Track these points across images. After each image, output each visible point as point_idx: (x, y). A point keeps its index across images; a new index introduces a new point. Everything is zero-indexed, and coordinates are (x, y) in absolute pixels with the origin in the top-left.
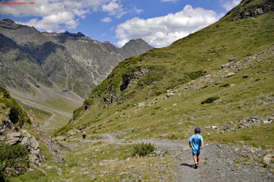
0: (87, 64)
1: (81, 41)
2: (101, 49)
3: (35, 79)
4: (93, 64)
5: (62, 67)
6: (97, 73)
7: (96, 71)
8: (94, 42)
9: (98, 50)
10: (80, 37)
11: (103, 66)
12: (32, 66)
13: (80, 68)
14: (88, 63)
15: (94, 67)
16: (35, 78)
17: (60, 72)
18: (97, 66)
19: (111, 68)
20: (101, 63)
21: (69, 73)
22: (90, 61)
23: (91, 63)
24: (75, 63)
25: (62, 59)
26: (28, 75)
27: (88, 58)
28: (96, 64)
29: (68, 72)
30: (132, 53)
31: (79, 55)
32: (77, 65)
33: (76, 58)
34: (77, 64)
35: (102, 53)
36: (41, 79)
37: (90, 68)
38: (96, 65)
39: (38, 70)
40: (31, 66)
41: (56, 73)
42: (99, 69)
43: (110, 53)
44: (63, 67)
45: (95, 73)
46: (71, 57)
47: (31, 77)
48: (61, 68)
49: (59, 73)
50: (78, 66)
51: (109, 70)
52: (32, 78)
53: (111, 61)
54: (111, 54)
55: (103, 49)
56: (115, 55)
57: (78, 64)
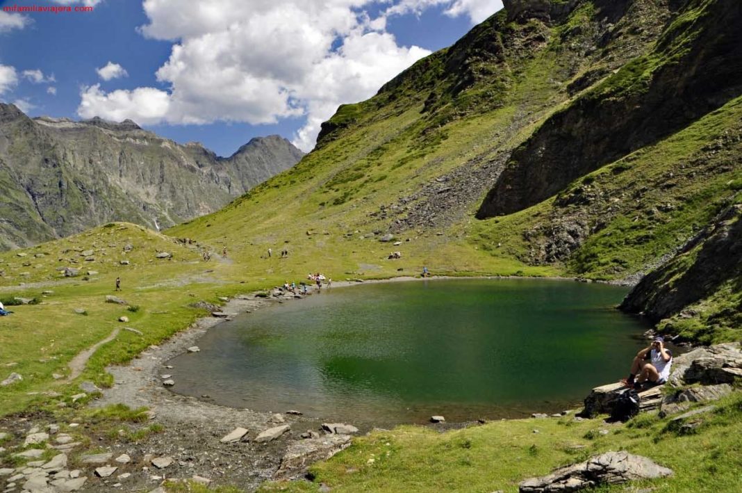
0: (144, 198)
1: (132, 140)
2: (180, 163)
3: (22, 233)
4: (158, 197)
5: (85, 206)
6: (168, 218)
7: (165, 214)
8: (163, 145)
9: (172, 164)
10: (130, 130)
11: (182, 203)
12: (14, 202)
13: (127, 208)
14: (148, 194)
15: (162, 205)
16: (20, 230)
17: (81, 218)
18: (169, 203)
19: (201, 208)
20: (179, 194)
21: (103, 218)
22: (153, 190)
23: (155, 194)
24: (116, 197)
25: (85, 186)
26: (5, 223)
27: (148, 182)
28: (166, 197)
29: (100, 217)
30: (256, 169)
31: (125, 176)
32: (120, 201)
33: (118, 183)
34: (119, 198)
35: (181, 171)
36: (36, 234)
37: (150, 206)
38: (165, 200)
39: (28, 211)
40: (11, 204)
41: (72, 218)
42: (173, 209)
43: (201, 169)
44: (87, 204)
45: (164, 218)
46: (106, 183)
47: (12, 228)
48: (82, 209)
49: (77, 220)
50: (124, 203)
51: (197, 211)
52: (16, 232)
53: (201, 192)
54: (205, 172)
55: (184, 160)
56: (212, 175)
57: (123, 199)
